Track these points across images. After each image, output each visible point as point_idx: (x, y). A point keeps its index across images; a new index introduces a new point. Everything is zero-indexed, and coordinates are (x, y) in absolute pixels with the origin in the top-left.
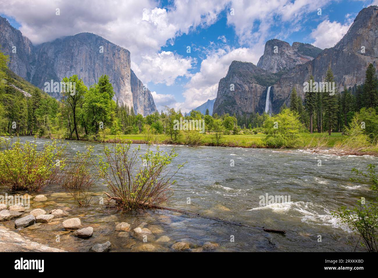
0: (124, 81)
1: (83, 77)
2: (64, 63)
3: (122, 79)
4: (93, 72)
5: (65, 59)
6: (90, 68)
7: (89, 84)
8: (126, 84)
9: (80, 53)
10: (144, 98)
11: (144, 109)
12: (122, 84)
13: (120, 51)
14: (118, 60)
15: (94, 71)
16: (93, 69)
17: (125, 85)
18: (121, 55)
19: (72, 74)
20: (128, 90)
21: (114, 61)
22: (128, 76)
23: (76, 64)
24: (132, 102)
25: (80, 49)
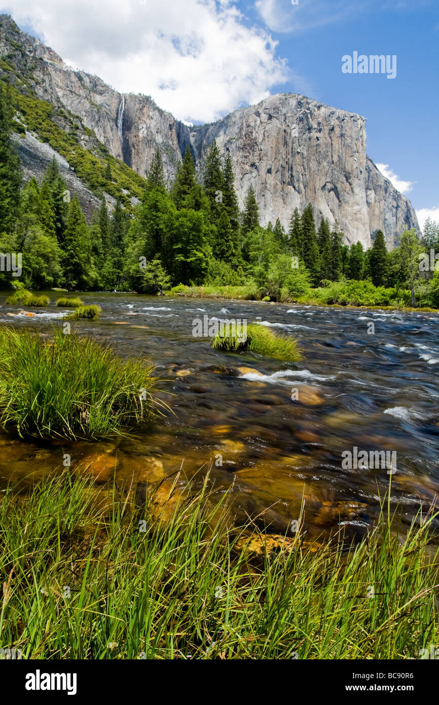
0: (350, 184)
1: (272, 184)
2: (240, 161)
3: (347, 180)
4: (290, 172)
5: (240, 153)
6: (284, 165)
7: (282, 196)
8: (356, 190)
9: (266, 138)
10: (395, 218)
11: (395, 242)
12: (347, 190)
13: (343, 120)
14: (340, 141)
15: (292, 168)
16: (290, 166)
17: (353, 191)
18: (347, 128)
19: (253, 179)
20: (360, 203)
21: (332, 144)
22: (361, 172)
23: (260, 160)
24: (368, 228)
25: (266, 129)
